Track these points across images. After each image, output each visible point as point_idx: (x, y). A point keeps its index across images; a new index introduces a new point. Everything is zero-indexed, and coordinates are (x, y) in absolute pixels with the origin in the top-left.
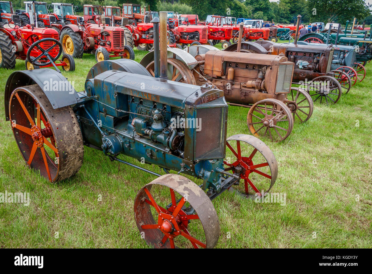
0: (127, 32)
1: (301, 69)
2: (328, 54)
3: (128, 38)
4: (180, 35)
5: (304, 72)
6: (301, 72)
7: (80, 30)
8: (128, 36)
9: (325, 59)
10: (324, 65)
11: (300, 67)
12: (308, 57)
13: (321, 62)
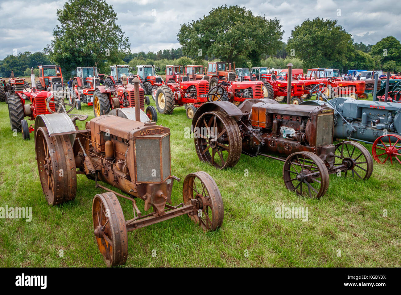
0: (166, 91)
1: (286, 139)
2: (315, 117)
3: (168, 98)
4: (234, 93)
5: (289, 144)
6: (285, 144)
7: (107, 91)
8: (168, 95)
9: (313, 125)
10: (311, 135)
11: (284, 136)
12: (295, 122)
13: (308, 130)
